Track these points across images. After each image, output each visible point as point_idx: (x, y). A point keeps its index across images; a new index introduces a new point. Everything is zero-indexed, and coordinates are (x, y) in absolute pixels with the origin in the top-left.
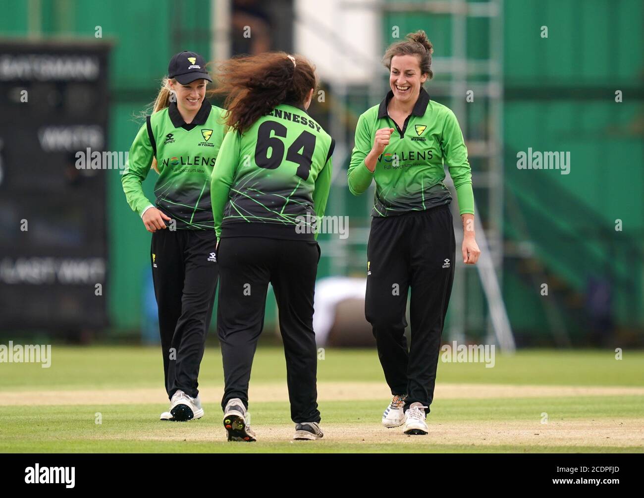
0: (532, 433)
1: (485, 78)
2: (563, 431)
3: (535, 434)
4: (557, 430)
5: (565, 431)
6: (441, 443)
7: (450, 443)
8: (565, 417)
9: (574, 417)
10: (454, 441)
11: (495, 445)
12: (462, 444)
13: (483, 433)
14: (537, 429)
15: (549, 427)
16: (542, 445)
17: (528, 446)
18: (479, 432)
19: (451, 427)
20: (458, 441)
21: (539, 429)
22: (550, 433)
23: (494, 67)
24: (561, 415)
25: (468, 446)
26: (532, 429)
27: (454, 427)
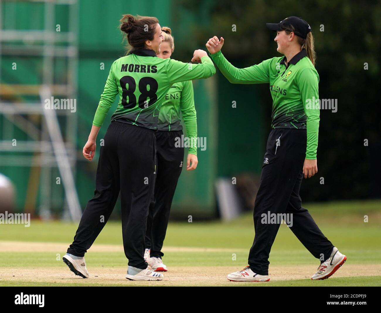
0: (93, 276)
1: (66, 44)
2: (113, 274)
3: (96, 276)
4: (110, 274)
5: (115, 274)
6: (35, 281)
7: (40, 281)
8: (115, 266)
9: (120, 266)
10: (43, 280)
11: (69, 283)
12: (48, 282)
13: (62, 275)
14: (97, 273)
15: (105, 272)
16: (100, 283)
17: (91, 284)
18: (59, 274)
19: (41, 271)
20: (46, 280)
21: (98, 273)
22: (105, 276)
23: (72, 37)
24: (112, 264)
25: (52, 283)
26: (94, 273)
27: (43, 271)
